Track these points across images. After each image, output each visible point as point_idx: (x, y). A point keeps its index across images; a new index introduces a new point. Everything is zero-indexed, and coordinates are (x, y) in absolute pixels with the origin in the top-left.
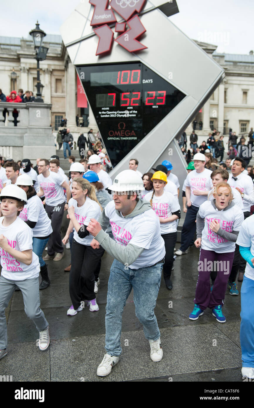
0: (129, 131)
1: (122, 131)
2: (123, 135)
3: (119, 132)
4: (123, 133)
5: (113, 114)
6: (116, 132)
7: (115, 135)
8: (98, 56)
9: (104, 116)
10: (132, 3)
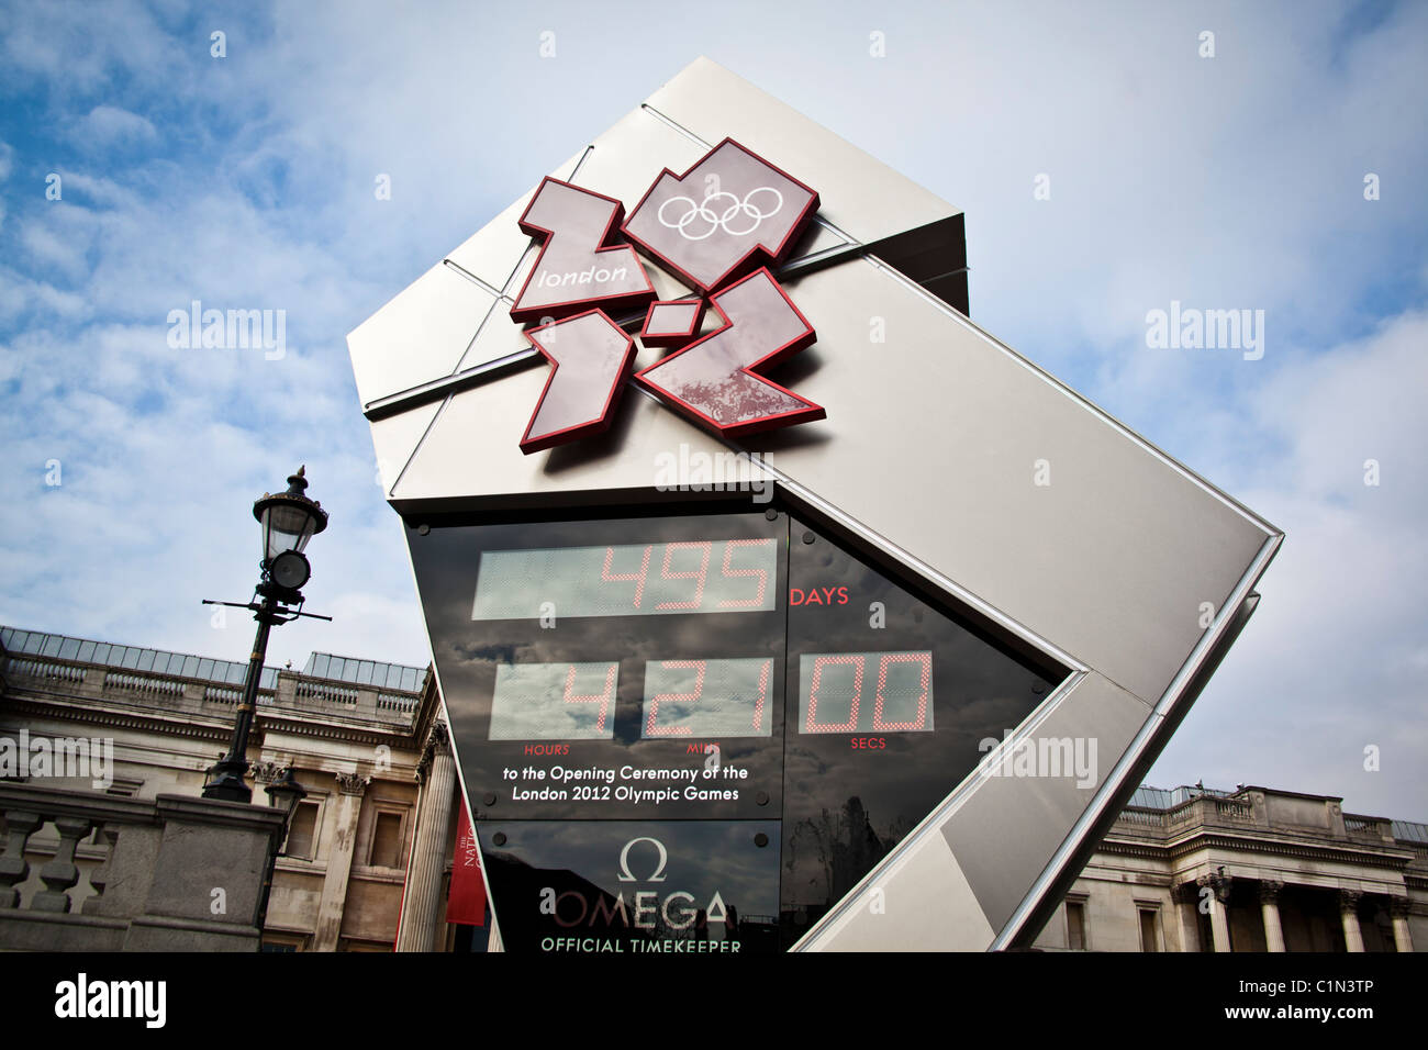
0: (691, 898)
1: (640, 895)
3: (621, 903)
4: (653, 910)
5: (592, 783)
6: (601, 902)
7: (592, 923)
8: (540, 456)
9: (533, 795)
10: (743, 221)
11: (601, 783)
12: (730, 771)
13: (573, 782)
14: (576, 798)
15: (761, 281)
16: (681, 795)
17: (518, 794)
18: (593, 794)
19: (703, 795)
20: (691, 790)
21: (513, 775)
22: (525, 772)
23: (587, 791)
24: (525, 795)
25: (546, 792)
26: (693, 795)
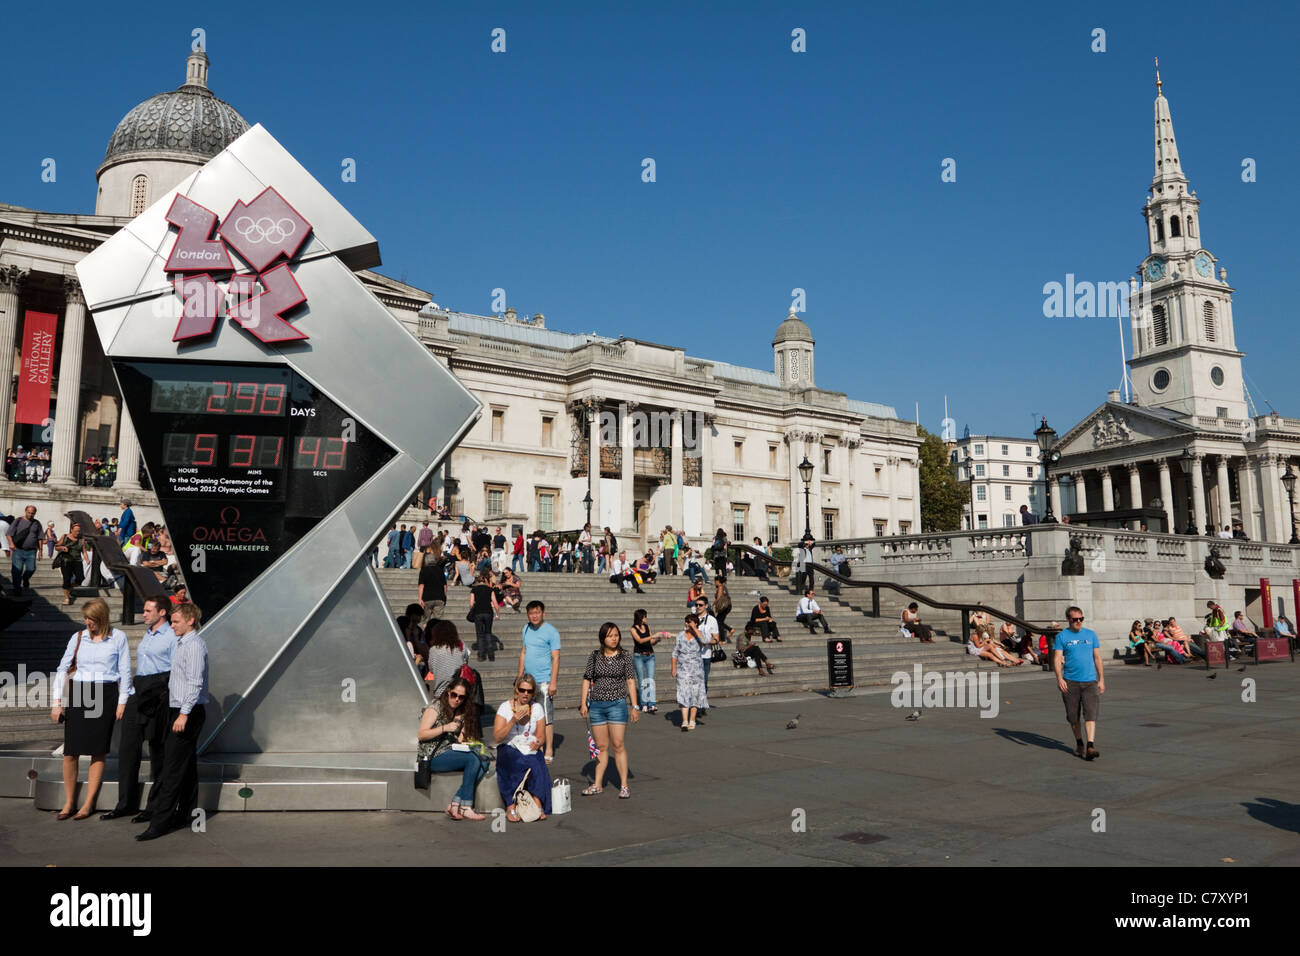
0: (249, 530)
1: (229, 529)
2: (233, 540)
3: (221, 531)
4: (233, 534)
5: (209, 485)
6: (213, 532)
7: (210, 539)
8: (177, 343)
9: (183, 489)
10: (275, 236)
11: (212, 485)
12: (265, 482)
13: (200, 484)
14: (202, 490)
15: (283, 269)
16: (246, 491)
17: (177, 489)
18: (209, 489)
19: (254, 491)
21: (174, 481)
22: (179, 479)
23: (206, 488)
24: (180, 489)
25: (189, 488)
26: (250, 490)
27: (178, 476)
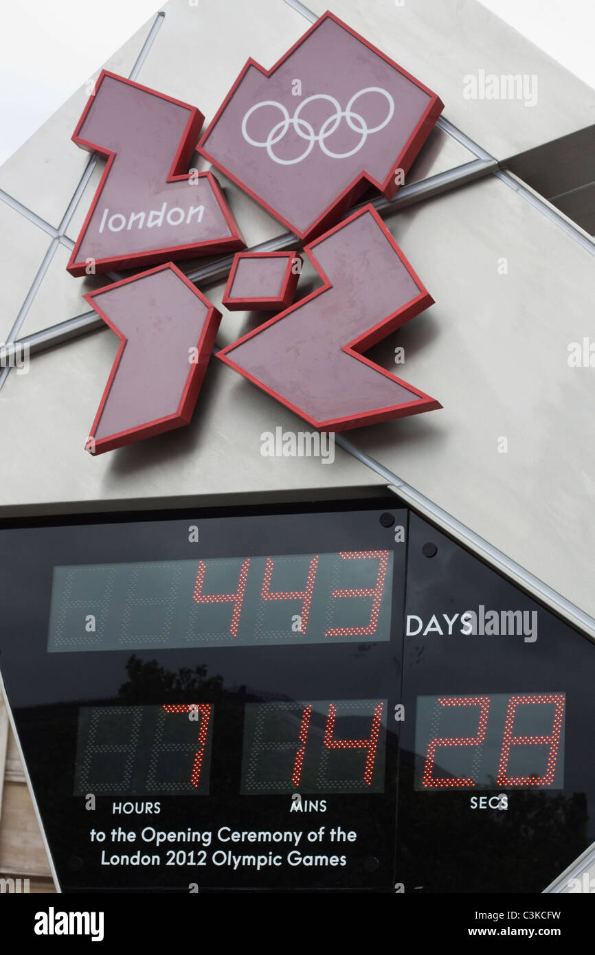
5: (187, 846)
9: (124, 859)
10: (343, 138)
11: (196, 846)
12: (338, 834)
13: (167, 845)
14: (169, 863)
15: (366, 225)
16: (284, 861)
17: (107, 860)
18: (188, 859)
19: (308, 861)
20: (295, 855)
21: (101, 837)
22: (114, 833)
23: (181, 855)
24: (115, 860)
25: (138, 857)
26: (297, 859)
27: (107, 821)
